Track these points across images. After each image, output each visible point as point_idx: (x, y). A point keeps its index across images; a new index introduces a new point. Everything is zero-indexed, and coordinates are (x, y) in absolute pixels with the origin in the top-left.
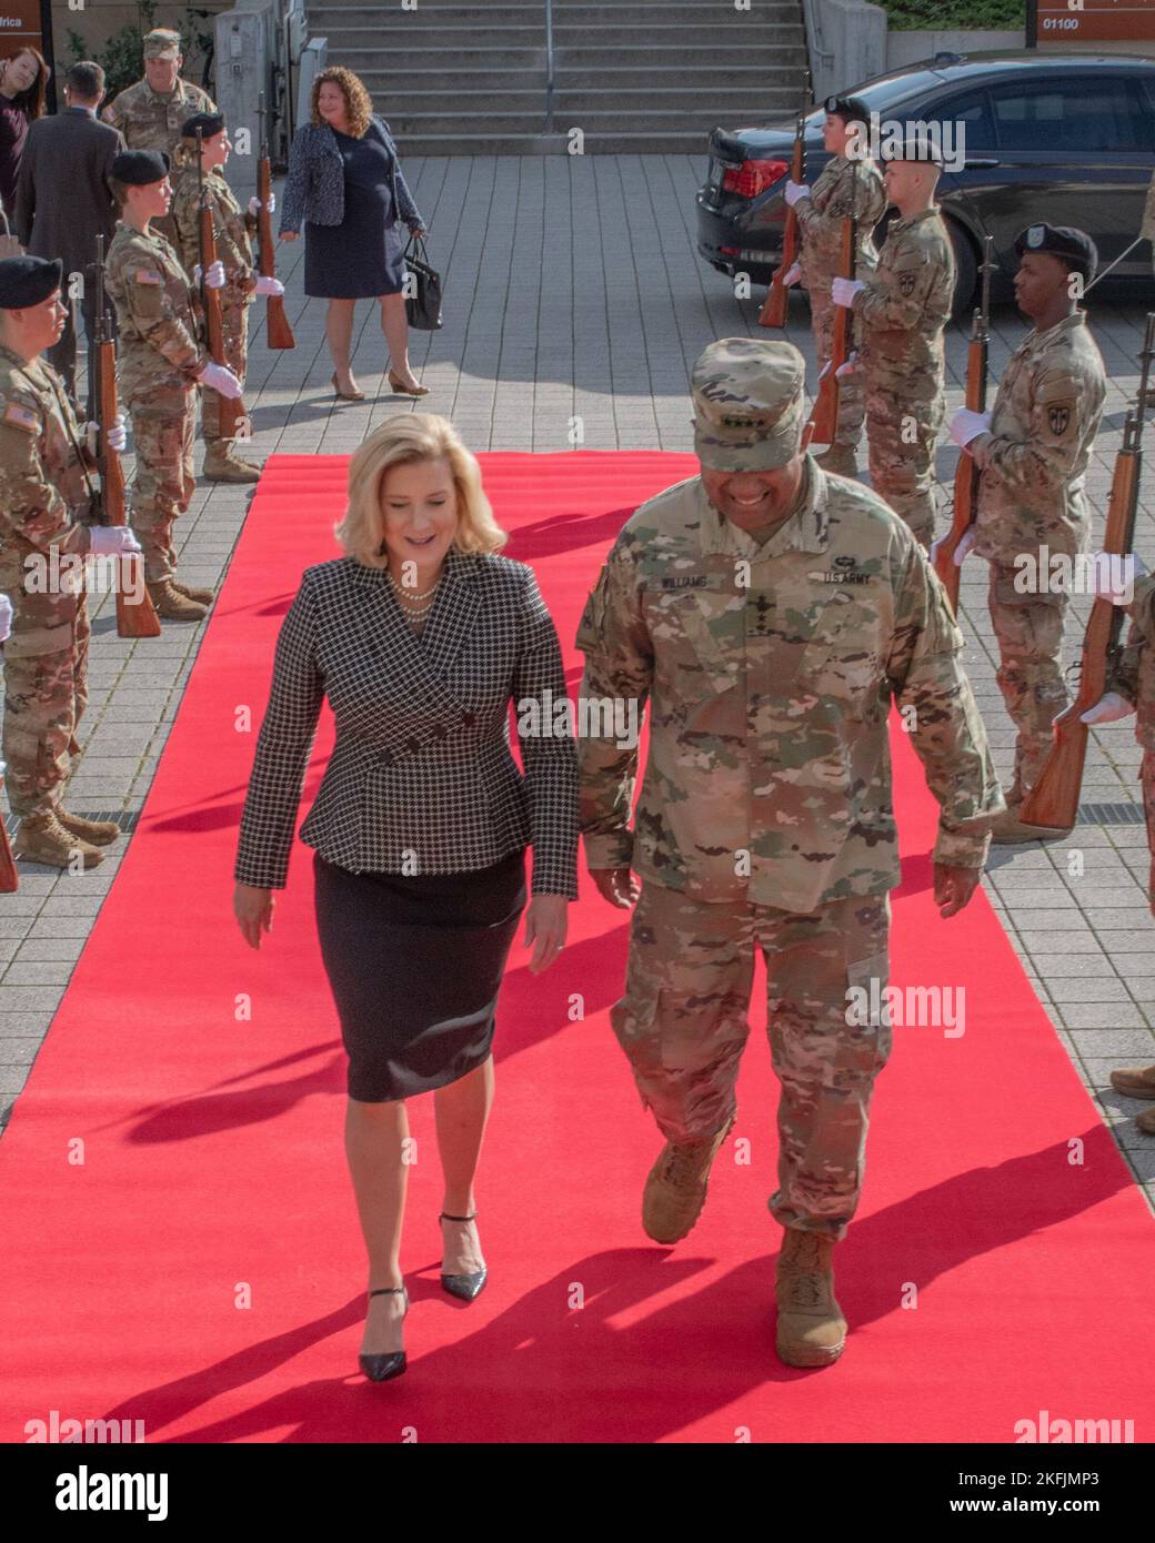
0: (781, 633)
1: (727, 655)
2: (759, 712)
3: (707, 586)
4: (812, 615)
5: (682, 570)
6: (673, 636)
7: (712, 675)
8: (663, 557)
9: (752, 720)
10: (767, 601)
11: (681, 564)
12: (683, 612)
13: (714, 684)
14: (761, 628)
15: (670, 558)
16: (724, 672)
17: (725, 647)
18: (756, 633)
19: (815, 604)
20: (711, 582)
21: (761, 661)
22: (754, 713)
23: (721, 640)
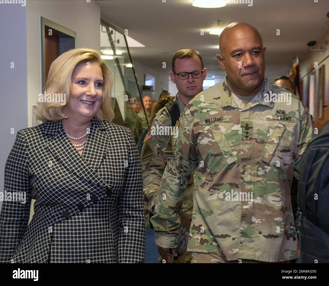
0: (255, 139)
1: (232, 148)
2: (246, 173)
3: (224, 120)
4: (268, 132)
5: (213, 115)
6: (209, 142)
7: (226, 156)
8: (204, 111)
9: (242, 176)
10: (249, 126)
11: (212, 113)
12: (214, 131)
13: (227, 161)
14: (247, 137)
15: (208, 111)
16: (232, 155)
17: (232, 145)
18: (245, 139)
19: (269, 127)
20: (225, 119)
21: (247, 151)
22: (243, 173)
23: (230, 142)
